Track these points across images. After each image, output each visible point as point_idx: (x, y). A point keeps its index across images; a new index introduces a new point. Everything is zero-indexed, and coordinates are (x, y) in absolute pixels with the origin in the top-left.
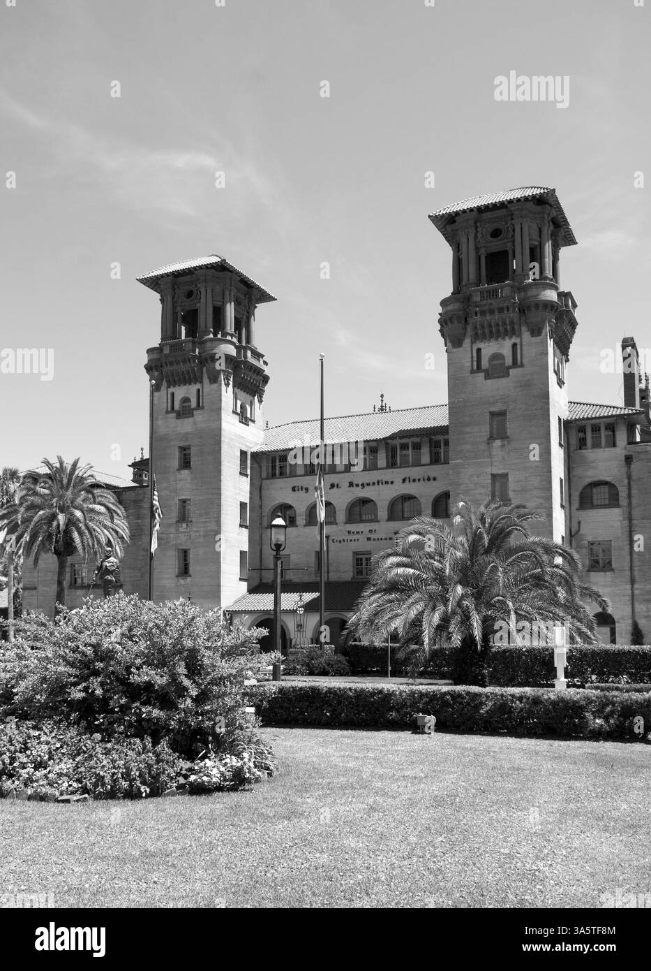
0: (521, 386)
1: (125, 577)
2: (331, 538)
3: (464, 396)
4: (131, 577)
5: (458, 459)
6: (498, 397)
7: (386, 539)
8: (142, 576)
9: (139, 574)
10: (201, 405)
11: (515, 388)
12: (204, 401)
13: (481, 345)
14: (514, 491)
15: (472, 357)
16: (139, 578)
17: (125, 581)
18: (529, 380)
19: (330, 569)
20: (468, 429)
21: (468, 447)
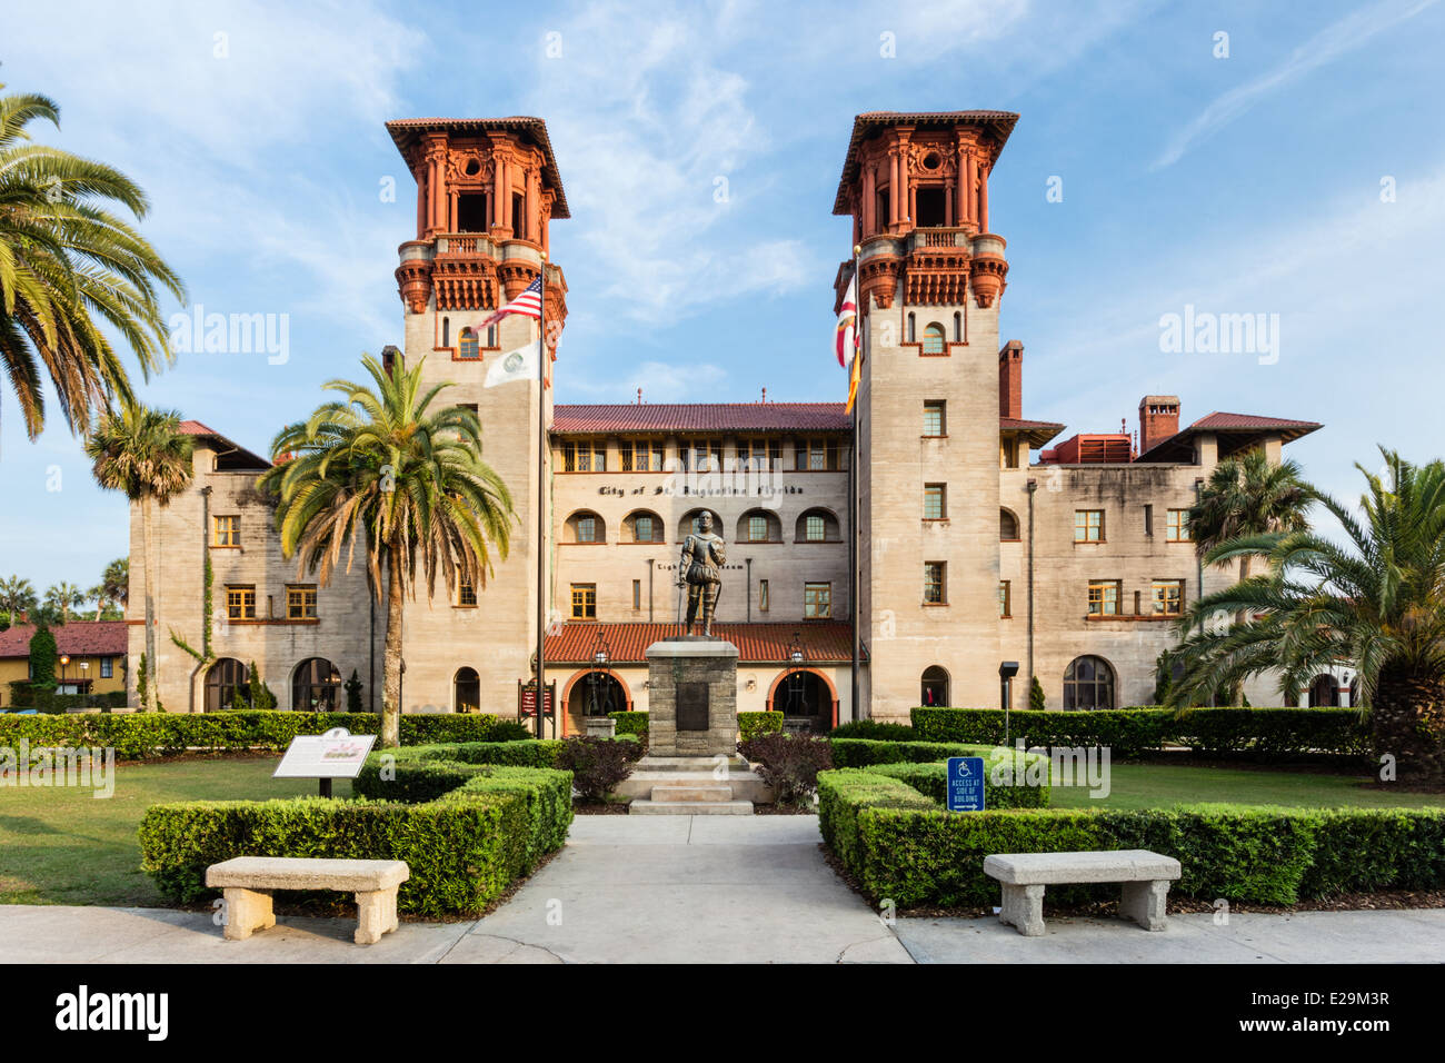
0: (965, 371)
1: (325, 609)
2: (655, 564)
3: (890, 375)
4: (335, 608)
5: (884, 459)
6: (936, 382)
7: (733, 567)
8: (355, 608)
9: (350, 604)
10: (495, 344)
11: (958, 372)
12: (501, 337)
13: (915, 309)
14: (954, 508)
15: (903, 324)
16: (350, 611)
17: (324, 615)
18: (975, 364)
19: (654, 605)
20: (896, 421)
21: (897, 445)
